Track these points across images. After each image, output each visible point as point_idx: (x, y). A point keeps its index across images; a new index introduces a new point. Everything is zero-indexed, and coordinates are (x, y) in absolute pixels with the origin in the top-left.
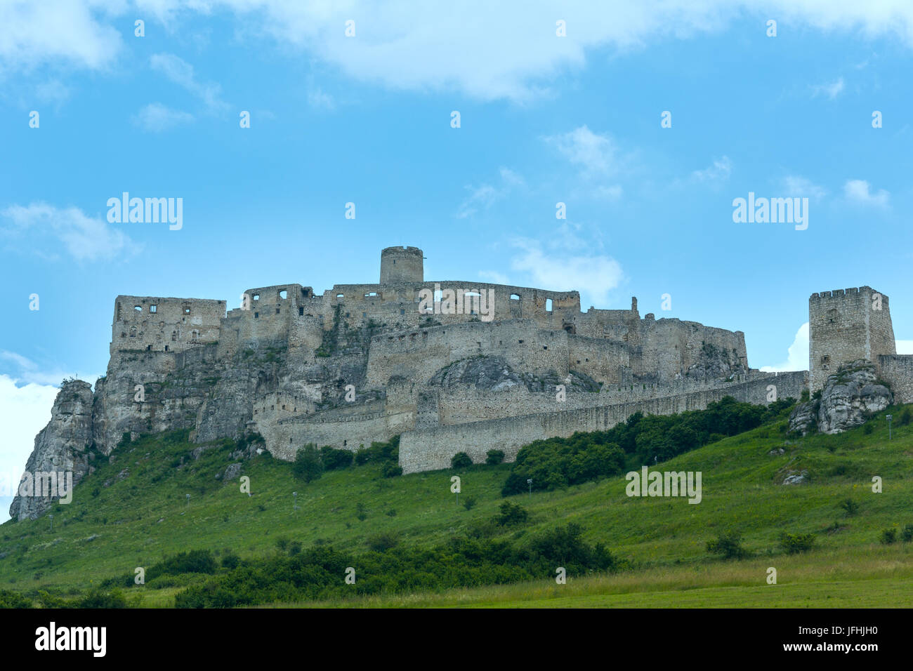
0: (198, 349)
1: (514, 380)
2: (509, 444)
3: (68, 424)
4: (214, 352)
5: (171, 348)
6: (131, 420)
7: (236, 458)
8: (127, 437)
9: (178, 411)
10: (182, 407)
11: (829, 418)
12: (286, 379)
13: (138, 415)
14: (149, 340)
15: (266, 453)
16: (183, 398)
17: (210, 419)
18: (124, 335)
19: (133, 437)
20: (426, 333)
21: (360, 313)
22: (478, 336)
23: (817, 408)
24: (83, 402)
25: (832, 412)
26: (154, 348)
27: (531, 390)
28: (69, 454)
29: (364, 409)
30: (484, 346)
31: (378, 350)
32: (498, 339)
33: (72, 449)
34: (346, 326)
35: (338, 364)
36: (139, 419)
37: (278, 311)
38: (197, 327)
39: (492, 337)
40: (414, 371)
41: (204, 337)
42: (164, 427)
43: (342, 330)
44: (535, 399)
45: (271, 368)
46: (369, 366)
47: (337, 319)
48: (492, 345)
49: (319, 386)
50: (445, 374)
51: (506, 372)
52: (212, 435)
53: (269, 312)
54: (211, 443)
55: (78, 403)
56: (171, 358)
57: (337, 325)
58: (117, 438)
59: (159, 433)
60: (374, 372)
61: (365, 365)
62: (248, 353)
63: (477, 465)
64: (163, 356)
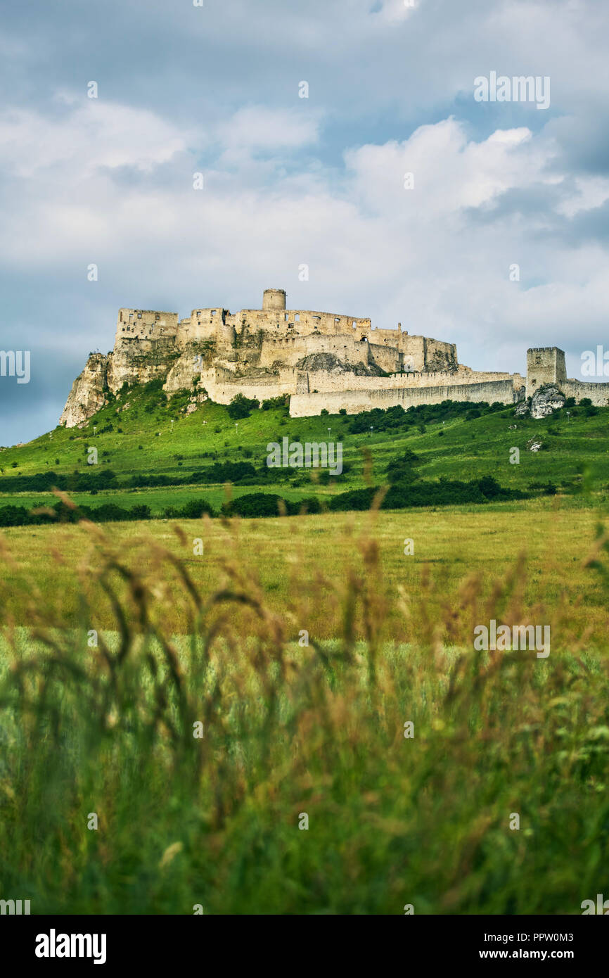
0: (165, 339)
1: (342, 367)
2: (350, 405)
3: (94, 376)
4: (174, 342)
5: (149, 338)
6: (127, 376)
7: (193, 401)
8: (125, 385)
9: (154, 372)
10: (157, 370)
11: (536, 410)
12: (217, 359)
13: (131, 373)
14: (137, 333)
15: (209, 400)
16: (157, 366)
17: (176, 378)
18: (124, 330)
19: (129, 384)
20: (294, 339)
21: (255, 325)
22: (322, 342)
23: (530, 405)
24: (102, 365)
25: (537, 407)
26: (139, 338)
27: (357, 375)
28: (95, 393)
29: (266, 380)
30: (325, 348)
31: (267, 347)
32: (333, 345)
33: (96, 390)
34: (248, 332)
35: (244, 353)
36: (132, 375)
37: (211, 322)
38: (163, 327)
39: (330, 343)
40: (286, 359)
41: (166, 333)
42: (146, 380)
43: (245, 334)
44: (358, 379)
45: (209, 353)
46: (262, 354)
47: (243, 328)
48: (330, 347)
49: (234, 363)
50: (305, 361)
51: (337, 363)
52: (176, 387)
53: (206, 322)
54: (175, 391)
55: (99, 366)
56: (149, 344)
57: (243, 331)
58: (121, 385)
59: (143, 384)
60: (264, 358)
61: (259, 354)
62: (195, 344)
63: (332, 415)
64: (144, 342)
